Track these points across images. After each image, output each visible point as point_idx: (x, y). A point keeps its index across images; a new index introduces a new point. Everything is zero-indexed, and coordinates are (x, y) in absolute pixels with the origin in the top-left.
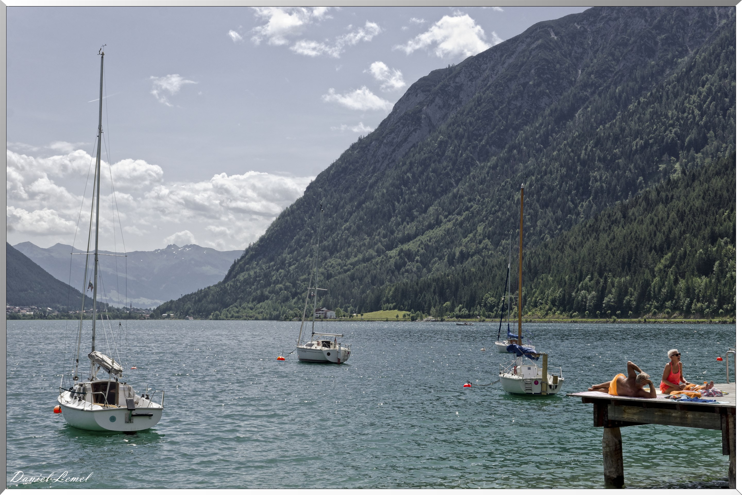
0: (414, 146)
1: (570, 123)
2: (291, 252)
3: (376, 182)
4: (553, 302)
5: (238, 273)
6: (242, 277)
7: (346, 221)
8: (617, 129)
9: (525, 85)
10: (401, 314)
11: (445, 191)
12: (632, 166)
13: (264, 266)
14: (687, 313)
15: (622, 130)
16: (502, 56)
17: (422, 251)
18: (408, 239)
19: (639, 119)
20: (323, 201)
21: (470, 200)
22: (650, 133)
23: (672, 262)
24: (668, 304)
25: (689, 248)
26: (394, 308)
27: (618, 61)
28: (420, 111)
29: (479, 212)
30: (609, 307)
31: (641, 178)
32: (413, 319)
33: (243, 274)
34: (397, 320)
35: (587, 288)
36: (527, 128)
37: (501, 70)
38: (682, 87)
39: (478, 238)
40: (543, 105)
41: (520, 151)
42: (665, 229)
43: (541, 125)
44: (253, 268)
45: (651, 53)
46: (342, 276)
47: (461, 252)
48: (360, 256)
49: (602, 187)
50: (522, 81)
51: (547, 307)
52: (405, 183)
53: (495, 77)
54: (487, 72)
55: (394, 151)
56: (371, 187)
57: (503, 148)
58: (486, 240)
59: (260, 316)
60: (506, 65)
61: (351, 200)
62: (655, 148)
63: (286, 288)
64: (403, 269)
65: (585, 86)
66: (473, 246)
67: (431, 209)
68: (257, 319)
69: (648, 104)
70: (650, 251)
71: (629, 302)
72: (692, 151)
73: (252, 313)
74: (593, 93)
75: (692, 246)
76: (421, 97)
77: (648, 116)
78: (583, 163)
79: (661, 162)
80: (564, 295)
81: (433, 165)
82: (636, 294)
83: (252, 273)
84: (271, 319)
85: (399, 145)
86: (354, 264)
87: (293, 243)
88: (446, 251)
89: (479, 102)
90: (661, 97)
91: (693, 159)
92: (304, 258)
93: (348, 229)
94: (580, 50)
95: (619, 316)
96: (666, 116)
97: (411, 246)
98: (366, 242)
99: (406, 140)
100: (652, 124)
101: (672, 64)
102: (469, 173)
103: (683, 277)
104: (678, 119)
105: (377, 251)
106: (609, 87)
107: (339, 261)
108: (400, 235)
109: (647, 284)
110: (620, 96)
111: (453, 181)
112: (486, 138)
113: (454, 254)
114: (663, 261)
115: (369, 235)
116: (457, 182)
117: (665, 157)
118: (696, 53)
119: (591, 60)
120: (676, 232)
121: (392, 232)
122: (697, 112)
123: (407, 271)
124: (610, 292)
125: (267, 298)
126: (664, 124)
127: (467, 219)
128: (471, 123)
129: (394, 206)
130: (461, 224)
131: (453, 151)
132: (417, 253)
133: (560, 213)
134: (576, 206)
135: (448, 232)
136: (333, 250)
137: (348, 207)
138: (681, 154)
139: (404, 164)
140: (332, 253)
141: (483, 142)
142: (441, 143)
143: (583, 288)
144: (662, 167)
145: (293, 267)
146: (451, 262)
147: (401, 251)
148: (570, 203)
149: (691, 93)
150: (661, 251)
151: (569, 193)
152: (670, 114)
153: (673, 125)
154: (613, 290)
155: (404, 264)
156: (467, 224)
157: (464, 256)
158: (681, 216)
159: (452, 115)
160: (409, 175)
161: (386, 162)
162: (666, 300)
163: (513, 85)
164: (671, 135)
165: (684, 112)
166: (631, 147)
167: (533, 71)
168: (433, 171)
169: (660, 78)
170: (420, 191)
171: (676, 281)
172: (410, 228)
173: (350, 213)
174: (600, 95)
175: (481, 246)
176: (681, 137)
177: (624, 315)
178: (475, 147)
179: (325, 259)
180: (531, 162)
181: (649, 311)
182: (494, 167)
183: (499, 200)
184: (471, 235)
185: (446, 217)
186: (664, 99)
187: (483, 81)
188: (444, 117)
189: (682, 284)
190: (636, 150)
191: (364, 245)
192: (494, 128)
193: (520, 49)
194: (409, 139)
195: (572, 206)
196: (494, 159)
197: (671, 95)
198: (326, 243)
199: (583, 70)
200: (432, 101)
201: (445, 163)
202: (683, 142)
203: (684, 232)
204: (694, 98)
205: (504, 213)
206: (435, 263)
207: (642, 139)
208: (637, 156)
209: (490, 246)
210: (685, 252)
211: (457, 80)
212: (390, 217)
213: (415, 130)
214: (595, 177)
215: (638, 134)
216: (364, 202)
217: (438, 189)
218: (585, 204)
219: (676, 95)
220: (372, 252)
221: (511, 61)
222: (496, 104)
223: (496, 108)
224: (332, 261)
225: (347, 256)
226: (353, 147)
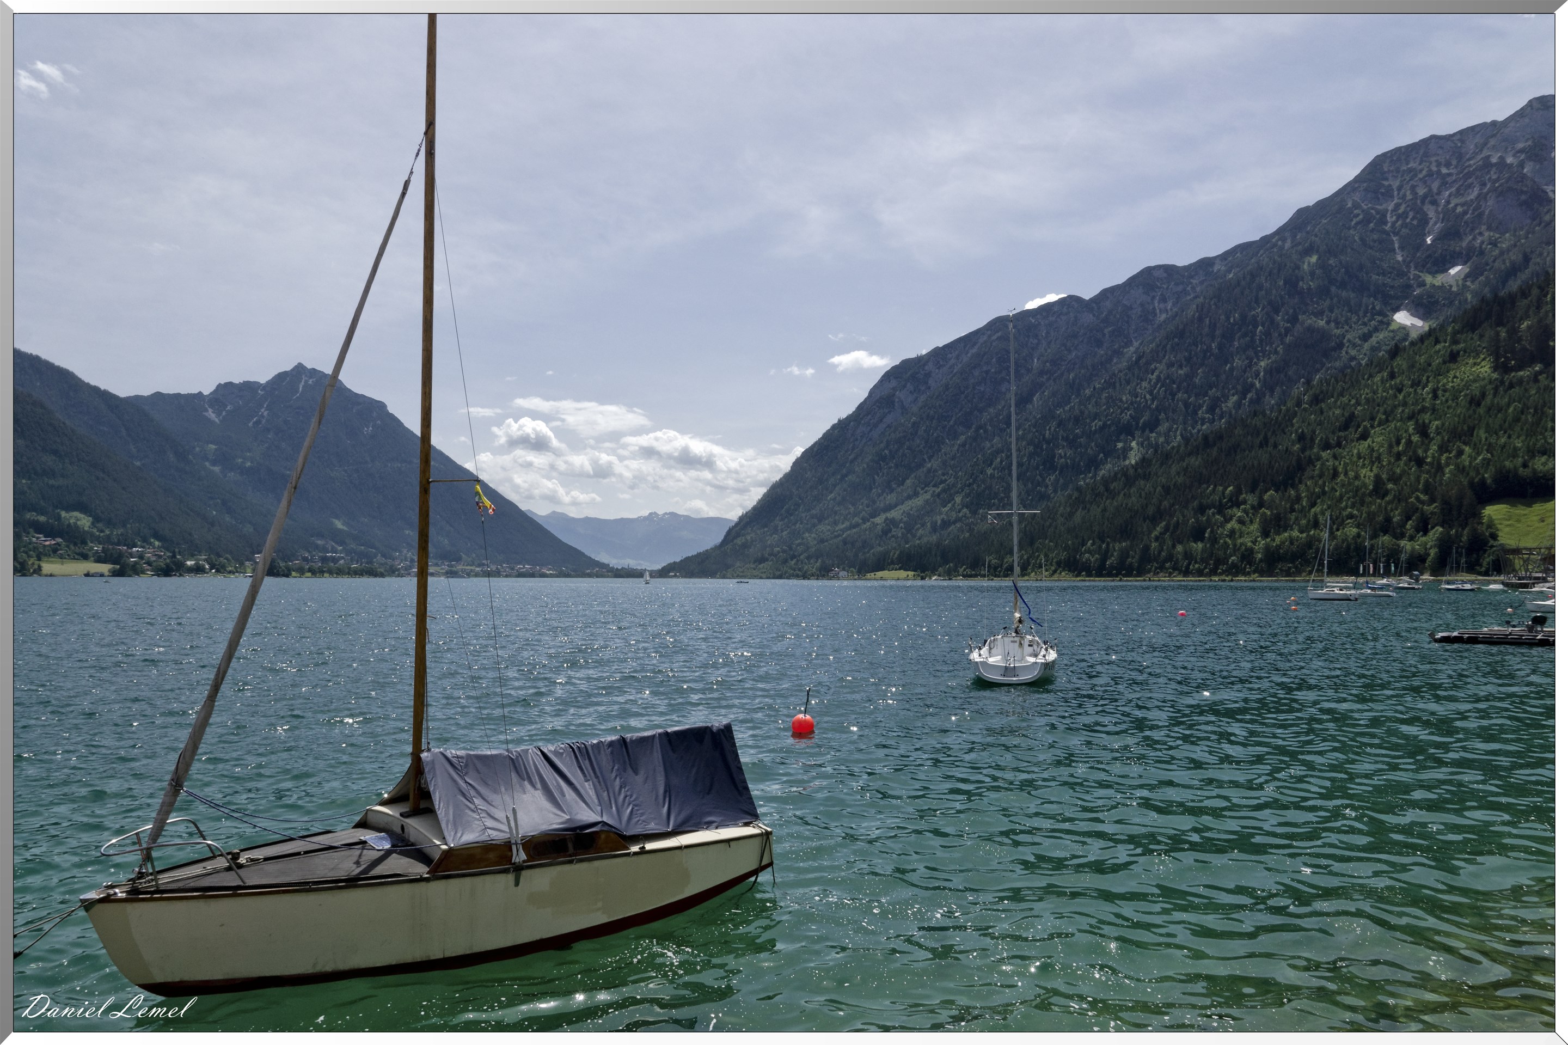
0: (889, 426)
1: (1029, 406)
2: (782, 520)
3: (855, 459)
4: (1059, 564)
5: (735, 538)
6: (739, 541)
7: (831, 492)
8: (1077, 412)
9: (987, 372)
10: (911, 573)
11: (920, 466)
12: (1093, 444)
13: (758, 532)
14: (1186, 573)
15: (1082, 412)
16: (965, 347)
17: (905, 519)
18: (889, 508)
19: (1096, 402)
20: (809, 475)
21: (944, 475)
22: (1107, 416)
23: (1167, 529)
24: (1168, 565)
25: (1181, 518)
26: (900, 569)
27: (1070, 351)
28: (894, 395)
29: (954, 485)
30: (1112, 566)
31: (1102, 455)
32: (923, 578)
33: (739, 539)
34: (907, 579)
35: (1089, 552)
36: (991, 410)
37: (965, 359)
38: (1133, 375)
39: (958, 508)
40: (1003, 390)
41: (986, 431)
42: (1155, 501)
43: (1004, 407)
44: (748, 534)
45: (1099, 343)
46: (835, 541)
47: (943, 520)
48: (847, 524)
49: (1067, 463)
50: (985, 368)
51: (1053, 568)
52: (883, 458)
53: (960, 366)
54: (953, 361)
55: (871, 430)
56: (852, 462)
57: (970, 428)
58: (965, 510)
59: (764, 576)
60: (969, 355)
61: (834, 474)
62: (1112, 429)
63: (784, 551)
64: (890, 535)
65: (1041, 373)
66: (954, 515)
67: (908, 482)
68: (761, 578)
69: (1103, 389)
70: (1145, 521)
71: (1131, 563)
72: (1147, 431)
73: (755, 573)
74: (1048, 379)
75: (1184, 516)
76: (894, 383)
77: (1104, 401)
78: (1048, 442)
79: (1120, 441)
80: (1069, 558)
81: (907, 443)
82: (1137, 557)
83: (749, 538)
84: (774, 578)
85: (876, 426)
86: (843, 531)
87: (783, 511)
88: (927, 519)
89: (947, 387)
90: (1114, 383)
91: (1148, 438)
92: (795, 524)
93: (834, 499)
94: (1036, 341)
95: (1125, 576)
96: (1121, 400)
97: (893, 514)
98: (852, 509)
99: (881, 421)
100: (1108, 408)
101: (1118, 353)
102: (940, 451)
103: (1180, 543)
104: (1132, 403)
105: (862, 519)
106: (1062, 374)
107: (829, 527)
108: (882, 505)
109: (1147, 548)
110: (1074, 380)
111: (925, 457)
112: (954, 419)
113: (936, 522)
114: (1158, 529)
115: (853, 505)
116: (930, 458)
117: (1122, 437)
118: (1141, 344)
119: (1046, 350)
120: (1166, 504)
121: (874, 502)
122: (1148, 397)
123: (893, 536)
124: (1112, 555)
125: (767, 560)
126: (1120, 407)
127: (944, 491)
128: (940, 406)
129: (874, 480)
130: (939, 495)
131: (925, 431)
132: (901, 521)
133: (1030, 485)
134: (1044, 480)
135: (927, 501)
136: (821, 519)
137: (832, 480)
138: (1138, 433)
139: (882, 442)
140: (820, 521)
141: (952, 423)
142: (914, 423)
143: (1086, 552)
144: (1120, 445)
145: (785, 533)
146: (934, 529)
147: (887, 519)
148: (1038, 477)
149: (1142, 380)
150: (1154, 520)
151: (1037, 468)
152: (1124, 399)
153: (1128, 409)
154: (1115, 554)
155: (890, 530)
156: (944, 496)
157: (946, 524)
158: (1167, 490)
159: (922, 398)
160: (887, 452)
161: (864, 440)
162: (1165, 561)
163: (976, 373)
164: (1126, 417)
165: (1137, 397)
166: (1090, 427)
167: (994, 360)
168: (909, 448)
169: (1108, 366)
170: (897, 466)
171: (1174, 546)
172: (891, 498)
173: (835, 486)
174: (1054, 380)
175: (961, 515)
176: (1135, 418)
177: (1129, 574)
178: (944, 427)
179: (814, 525)
180: (997, 439)
181: (1149, 572)
182: (964, 445)
183: (973, 474)
184: (950, 505)
185: (923, 489)
186: (1118, 385)
187: (950, 368)
188: (916, 400)
189: (1179, 548)
190: (1096, 430)
191: (850, 513)
192: (961, 410)
193: (981, 341)
194: (884, 420)
195: (1040, 479)
196: (963, 437)
197: (1123, 382)
198: (814, 512)
199: (1038, 359)
200: (904, 386)
201: (918, 441)
202: (1137, 424)
203: (1173, 505)
204: (1144, 384)
205: (979, 486)
206: (918, 529)
207: (1100, 420)
208: (1097, 436)
209: (969, 515)
210: (1178, 521)
211: (926, 368)
212: (871, 489)
213: (890, 412)
214: (1060, 454)
215: (1096, 416)
216: (846, 475)
217: (913, 465)
218: (1053, 478)
219: (1128, 382)
220: (857, 520)
221: (974, 350)
222: (962, 389)
223: (963, 393)
224: (821, 527)
225: (835, 523)
226: (834, 427)
